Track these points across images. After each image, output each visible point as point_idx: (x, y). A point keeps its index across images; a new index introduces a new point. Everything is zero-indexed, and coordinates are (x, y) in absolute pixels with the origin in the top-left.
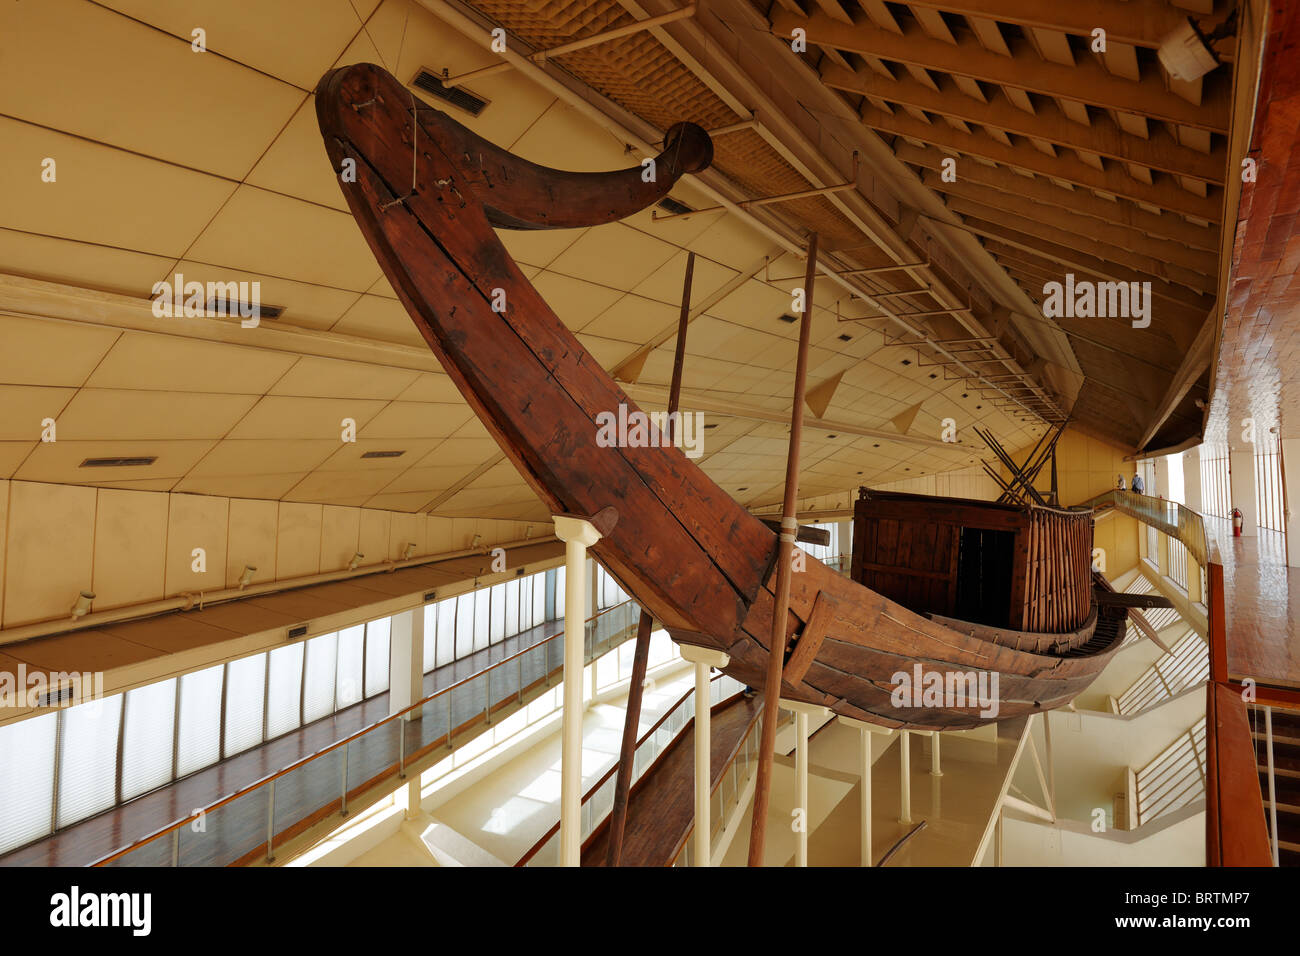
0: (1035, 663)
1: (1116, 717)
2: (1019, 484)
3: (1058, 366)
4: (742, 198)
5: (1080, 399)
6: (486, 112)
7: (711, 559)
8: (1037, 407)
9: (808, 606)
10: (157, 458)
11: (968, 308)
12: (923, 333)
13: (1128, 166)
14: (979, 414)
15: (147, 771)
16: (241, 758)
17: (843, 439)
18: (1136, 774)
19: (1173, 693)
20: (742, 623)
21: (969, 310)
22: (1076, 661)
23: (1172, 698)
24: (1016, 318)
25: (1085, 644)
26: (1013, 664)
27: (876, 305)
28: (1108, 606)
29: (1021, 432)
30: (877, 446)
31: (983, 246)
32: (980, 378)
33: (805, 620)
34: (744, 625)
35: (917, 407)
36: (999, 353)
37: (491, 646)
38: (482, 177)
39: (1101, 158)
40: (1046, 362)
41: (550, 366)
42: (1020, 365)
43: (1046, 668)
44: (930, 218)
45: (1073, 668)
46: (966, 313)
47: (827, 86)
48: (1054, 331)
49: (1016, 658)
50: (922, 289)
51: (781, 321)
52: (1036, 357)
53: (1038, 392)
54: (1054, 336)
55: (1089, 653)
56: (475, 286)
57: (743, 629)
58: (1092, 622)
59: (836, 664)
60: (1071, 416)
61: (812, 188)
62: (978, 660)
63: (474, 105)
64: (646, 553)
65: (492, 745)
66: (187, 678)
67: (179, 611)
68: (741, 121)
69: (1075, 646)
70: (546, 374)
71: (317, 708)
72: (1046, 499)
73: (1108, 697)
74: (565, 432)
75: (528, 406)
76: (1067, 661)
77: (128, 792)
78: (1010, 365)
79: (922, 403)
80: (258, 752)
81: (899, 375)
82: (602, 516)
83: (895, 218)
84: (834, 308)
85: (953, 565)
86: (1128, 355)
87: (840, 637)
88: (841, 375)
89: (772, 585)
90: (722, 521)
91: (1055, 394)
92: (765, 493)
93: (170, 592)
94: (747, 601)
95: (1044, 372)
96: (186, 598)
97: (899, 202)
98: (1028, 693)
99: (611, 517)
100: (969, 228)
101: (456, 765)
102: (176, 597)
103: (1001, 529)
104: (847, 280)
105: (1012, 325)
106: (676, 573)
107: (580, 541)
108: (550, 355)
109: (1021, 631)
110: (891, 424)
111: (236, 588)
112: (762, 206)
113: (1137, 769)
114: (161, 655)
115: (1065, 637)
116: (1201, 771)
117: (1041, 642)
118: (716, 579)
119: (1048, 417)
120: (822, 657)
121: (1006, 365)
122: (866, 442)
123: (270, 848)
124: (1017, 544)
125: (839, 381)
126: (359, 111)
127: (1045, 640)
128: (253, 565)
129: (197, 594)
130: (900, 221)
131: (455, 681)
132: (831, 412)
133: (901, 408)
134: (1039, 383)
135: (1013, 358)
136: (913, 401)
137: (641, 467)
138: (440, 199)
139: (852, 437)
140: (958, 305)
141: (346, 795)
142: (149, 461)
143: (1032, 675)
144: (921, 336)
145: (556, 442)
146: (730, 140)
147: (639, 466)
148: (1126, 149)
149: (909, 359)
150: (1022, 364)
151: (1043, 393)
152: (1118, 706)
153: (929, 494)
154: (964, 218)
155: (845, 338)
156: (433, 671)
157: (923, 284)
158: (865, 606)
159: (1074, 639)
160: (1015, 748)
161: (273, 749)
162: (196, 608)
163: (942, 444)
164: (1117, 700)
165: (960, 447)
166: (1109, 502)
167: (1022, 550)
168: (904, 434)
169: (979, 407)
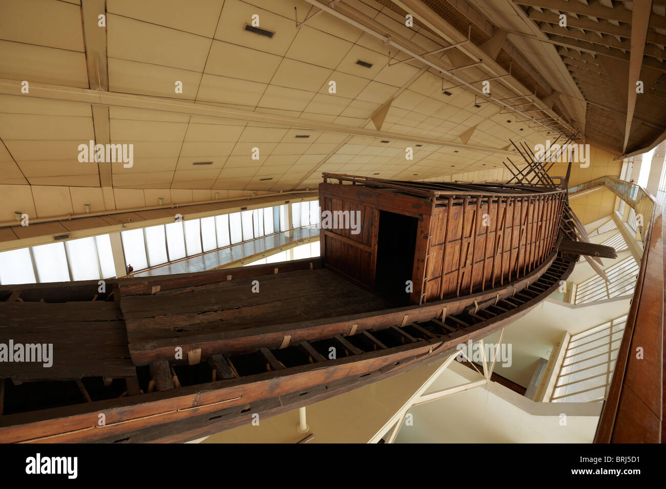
3: (568, 96)
5: (587, 122)
17: (430, 148)
18: (571, 336)
19: (611, 296)
23: (610, 300)
28: (565, 252)
30: (456, 152)
35: (475, 127)
40: (560, 93)
52: (553, 91)
79: (477, 125)
85: (373, 241)
88: (390, 102)
91: (572, 121)
110: (459, 138)
113: (573, 333)
115: (492, 294)
116: (609, 367)
117: (449, 309)
124: (419, 230)
125: (390, 105)
127: (457, 305)
133: (465, 129)
136: (472, 125)
139: (433, 148)
152: (577, 288)
159: (505, 292)
163: (501, 151)
164: (577, 285)
165: (514, 153)
166: (601, 182)
167: (423, 235)
168: (466, 144)
169: (522, 130)
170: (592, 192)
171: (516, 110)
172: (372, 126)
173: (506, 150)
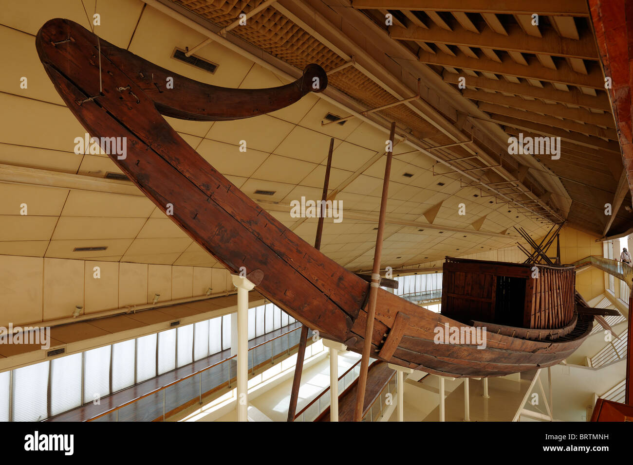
0: (535, 346)
1: (589, 369)
2: (537, 253)
3: (557, 195)
4: (363, 109)
5: (571, 211)
6: (218, 71)
7: (327, 296)
8: (548, 216)
9: (392, 319)
10: (107, 247)
11: (500, 165)
12: (479, 179)
13: (569, 59)
14: (518, 220)
15: (123, 380)
16: (166, 375)
17: (447, 234)
18: (599, 397)
19: (621, 357)
20: (351, 328)
21: (501, 166)
22: (561, 344)
23: (620, 360)
24: (531, 171)
25: (568, 334)
26: (522, 347)
27: (450, 165)
28: (583, 314)
29: (540, 229)
30: (465, 236)
31: (504, 130)
32: (514, 202)
33: (390, 327)
34: (352, 330)
35: (485, 217)
36: (522, 189)
37: (282, 328)
38: (154, 86)
39: (553, 57)
40: (551, 193)
41: (209, 193)
42: (536, 195)
43: (542, 348)
44: (473, 117)
45: (559, 347)
46: (500, 167)
47: (394, 39)
48: (552, 176)
49: (523, 344)
50: (473, 156)
51: (404, 176)
52: (546, 191)
53: (547, 208)
54: (553, 179)
55: (570, 340)
56: (151, 147)
57: (352, 331)
58: (574, 321)
59: (412, 349)
60: (566, 220)
61: (398, 100)
62: (500, 345)
63: (211, 67)
64: (285, 294)
65: (280, 371)
66: (116, 346)
67: (125, 314)
68: (346, 62)
69: (561, 336)
70: (206, 197)
71: (200, 354)
72: (553, 261)
73: (586, 357)
74: (223, 229)
75: (196, 215)
76: (555, 344)
77: (115, 389)
78: (530, 195)
79: (486, 215)
80: (174, 373)
81: (473, 202)
82: (253, 275)
83: (454, 118)
84: (432, 169)
85: (494, 295)
86: (593, 187)
87: (413, 335)
88: (441, 203)
89: (366, 309)
90: (332, 276)
91: (558, 209)
92: (411, 259)
93: (120, 306)
94: (353, 318)
95: (551, 198)
96: (127, 308)
97: (457, 110)
98: (531, 361)
99: (260, 275)
100: (494, 120)
101: (263, 380)
102: (124, 307)
103: (519, 277)
104: (431, 153)
105: (529, 174)
106: (305, 304)
107: (243, 287)
108: (208, 188)
109: (530, 328)
110: (471, 226)
111: (152, 303)
112: (374, 112)
113: (600, 394)
114: (108, 334)
115: (556, 331)
117: (542, 333)
118: (331, 306)
119: (555, 221)
120: (402, 345)
121: (527, 195)
122: (460, 235)
123: (164, 418)
124: (527, 284)
125: (440, 206)
126: (56, 46)
127: (543, 333)
128: (158, 293)
129: (133, 306)
130: (457, 121)
131: (256, 344)
132: (437, 221)
133: (476, 218)
134: (547, 204)
135: (530, 191)
136: (482, 215)
137: (276, 248)
138: (121, 98)
139: (450, 233)
140: (495, 164)
141: (202, 395)
142: (104, 248)
143: (534, 352)
144: (478, 181)
145: (217, 235)
146: (347, 77)
147: (275, 247)
148: (565, 49)
149: (477, 194)
150: (538, 195)
151: (550, 209)
152: (591, 362)
153: (494, 261)
154: (491, 115)
155: (441, 184)
156: (254, 339)
157: (473, 153)
158: (427, 319)
159: (561, 332)
160: (530, 385)
161: (180, 371)
162: (132, 313)
163: (499, 235)
164: (591, 359)
165: (509, 236)
166: (588, 262)
167: (530, 287)
168: (478, 230)
169: (517, 217)
170: (581, 272)
171: (499, 194)
172: (423, 219)
173: (504, 234)
